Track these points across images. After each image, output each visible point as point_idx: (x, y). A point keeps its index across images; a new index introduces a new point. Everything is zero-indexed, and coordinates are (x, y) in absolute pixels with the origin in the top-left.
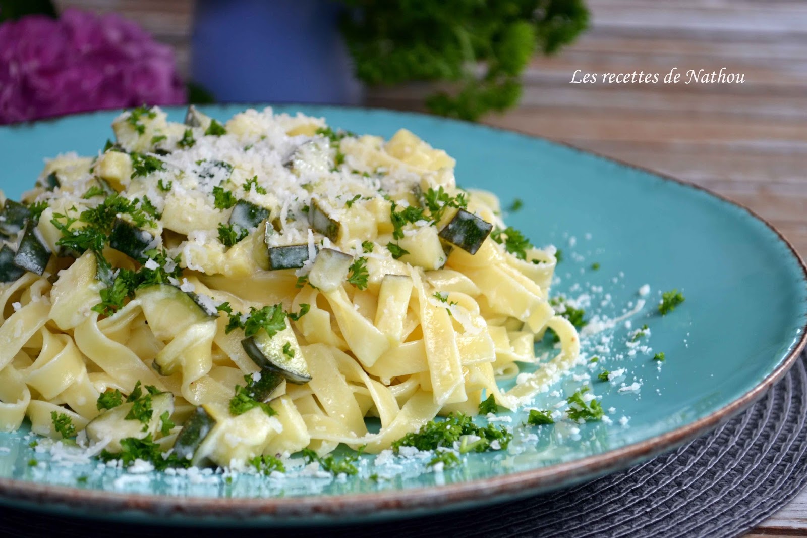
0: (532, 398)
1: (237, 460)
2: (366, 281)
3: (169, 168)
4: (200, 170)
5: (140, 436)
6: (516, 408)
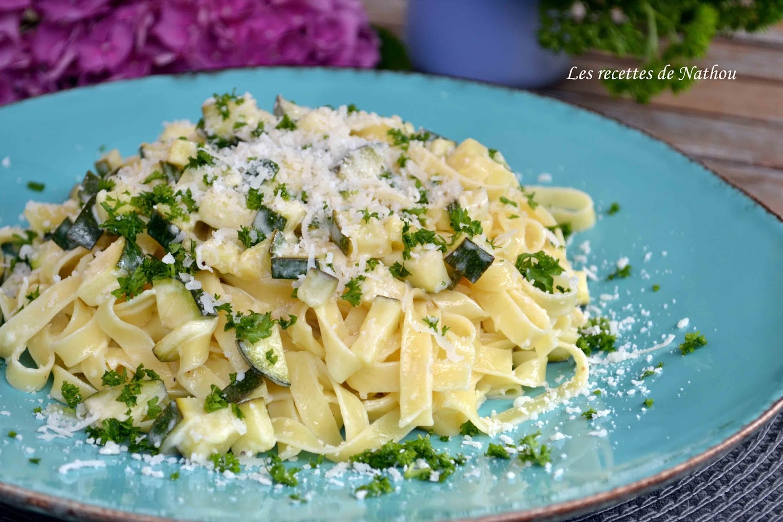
1: (198, 455)
2: (358, 298)
3: (218, 163)
4: (247, 167)
5: (122, 418)
6: (495, 434)
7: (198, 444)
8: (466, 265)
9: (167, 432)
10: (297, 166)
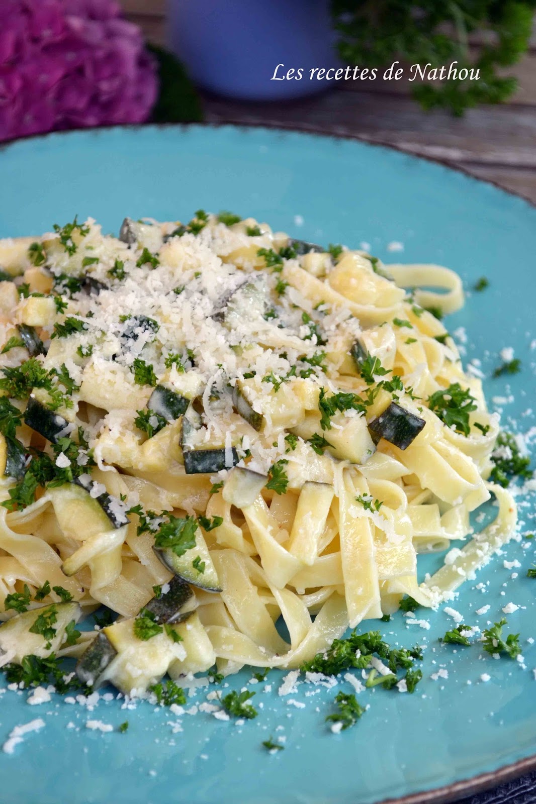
0: (456, 591)
1: (137, 689)
2: (285, 486)
3: (90, 329)
4: (123, 329)
5: (42, 653)
6: (438, 606)
7: (137, 678)
8: (395, 431)
9: (100, 669)
10: (176, 318)
